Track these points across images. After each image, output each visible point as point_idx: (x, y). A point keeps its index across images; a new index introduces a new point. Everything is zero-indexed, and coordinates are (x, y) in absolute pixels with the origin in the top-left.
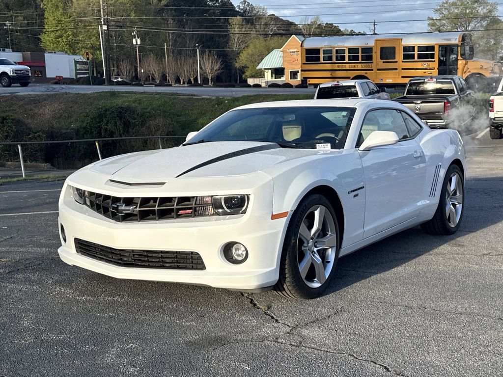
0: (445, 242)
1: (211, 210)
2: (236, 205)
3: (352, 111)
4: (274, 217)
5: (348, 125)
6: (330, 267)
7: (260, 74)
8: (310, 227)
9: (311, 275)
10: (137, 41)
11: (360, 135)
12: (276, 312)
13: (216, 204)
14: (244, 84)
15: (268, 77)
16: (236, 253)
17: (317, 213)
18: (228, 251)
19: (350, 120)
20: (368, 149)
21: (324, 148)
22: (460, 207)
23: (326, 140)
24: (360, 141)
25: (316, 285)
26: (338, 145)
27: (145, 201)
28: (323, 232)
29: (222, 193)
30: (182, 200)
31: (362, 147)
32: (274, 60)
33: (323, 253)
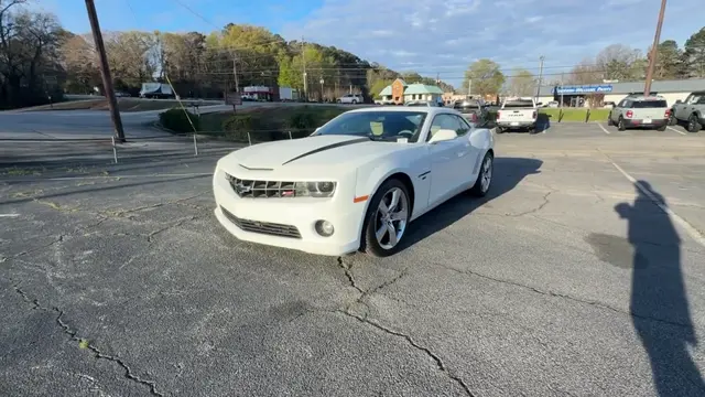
0: (482, 204)
1: (308, 192)
2: (327, 188)
3: (424, 115)
4: (356, 200)
5: (421, 125)
6: (401, 234)
7: (381, 98)
8: (388, 204)
9: (386, 239)
10: (322, 82)
11: (430, 132)
12: (355, 272)
13: (311, 187)
14: (373, 102)
15: (385, 100)
16: (326, 228)
17: (394, 194)
18: (319, 226)
19: (423, 121)
20: (435, 143)
21: (403, 142)
22: (489, 180)
23: (405, 135)
24: (429, 136)
25: (388, 247)
26: (413, 139)
27: (259, 183)
28: (398, 208)
29: (317, 179)
30: (284, 184)
31: (430, 142)
32: (387, 91)
33: (396, 224)
